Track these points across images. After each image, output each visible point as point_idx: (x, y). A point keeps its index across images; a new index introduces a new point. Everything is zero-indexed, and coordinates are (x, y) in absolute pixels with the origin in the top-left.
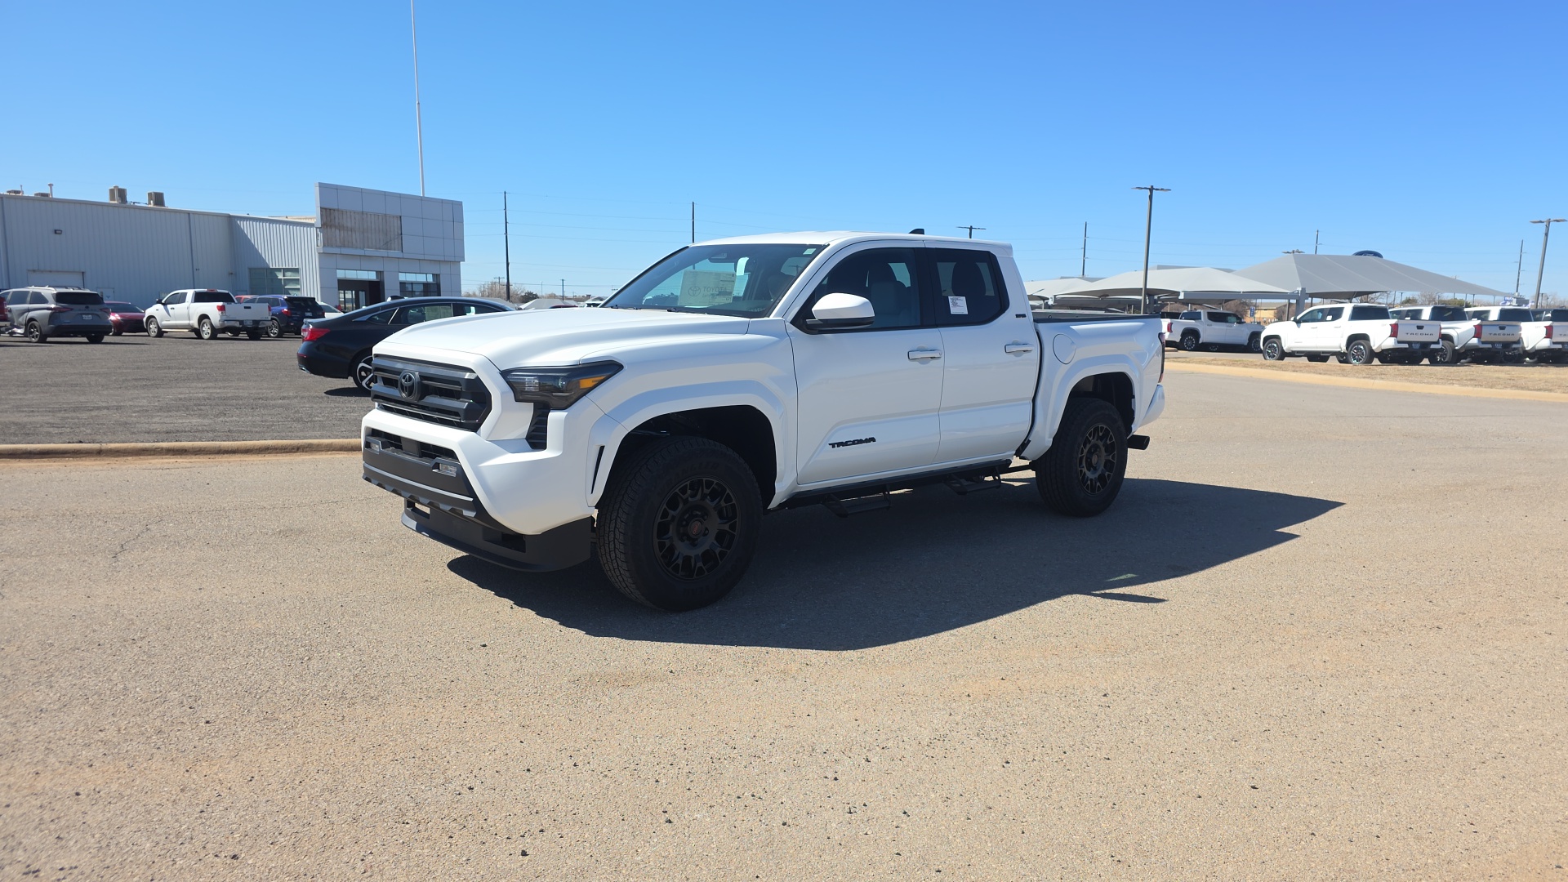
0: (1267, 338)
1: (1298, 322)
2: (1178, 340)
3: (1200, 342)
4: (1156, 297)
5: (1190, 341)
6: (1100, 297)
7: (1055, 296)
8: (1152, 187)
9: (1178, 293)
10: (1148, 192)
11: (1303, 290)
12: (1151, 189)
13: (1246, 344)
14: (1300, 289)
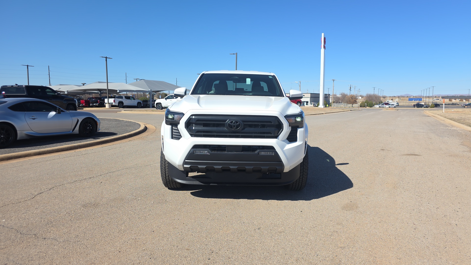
0: (157, 104)
1: (166, 99)
2: (117, 105)
3: (124, 105)
4: (102, 92)
5: (121, 105)
6: (83, 91)
7: (67, 91)
8: (106, 57)
9: (117, 91)
10: (105, 59)
11: (151, 90)
12: (106, 58)
13: (136, 106)
14: (150, 90)
